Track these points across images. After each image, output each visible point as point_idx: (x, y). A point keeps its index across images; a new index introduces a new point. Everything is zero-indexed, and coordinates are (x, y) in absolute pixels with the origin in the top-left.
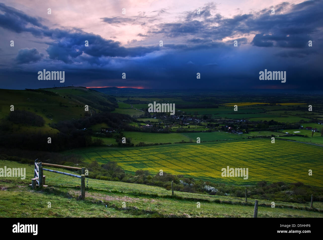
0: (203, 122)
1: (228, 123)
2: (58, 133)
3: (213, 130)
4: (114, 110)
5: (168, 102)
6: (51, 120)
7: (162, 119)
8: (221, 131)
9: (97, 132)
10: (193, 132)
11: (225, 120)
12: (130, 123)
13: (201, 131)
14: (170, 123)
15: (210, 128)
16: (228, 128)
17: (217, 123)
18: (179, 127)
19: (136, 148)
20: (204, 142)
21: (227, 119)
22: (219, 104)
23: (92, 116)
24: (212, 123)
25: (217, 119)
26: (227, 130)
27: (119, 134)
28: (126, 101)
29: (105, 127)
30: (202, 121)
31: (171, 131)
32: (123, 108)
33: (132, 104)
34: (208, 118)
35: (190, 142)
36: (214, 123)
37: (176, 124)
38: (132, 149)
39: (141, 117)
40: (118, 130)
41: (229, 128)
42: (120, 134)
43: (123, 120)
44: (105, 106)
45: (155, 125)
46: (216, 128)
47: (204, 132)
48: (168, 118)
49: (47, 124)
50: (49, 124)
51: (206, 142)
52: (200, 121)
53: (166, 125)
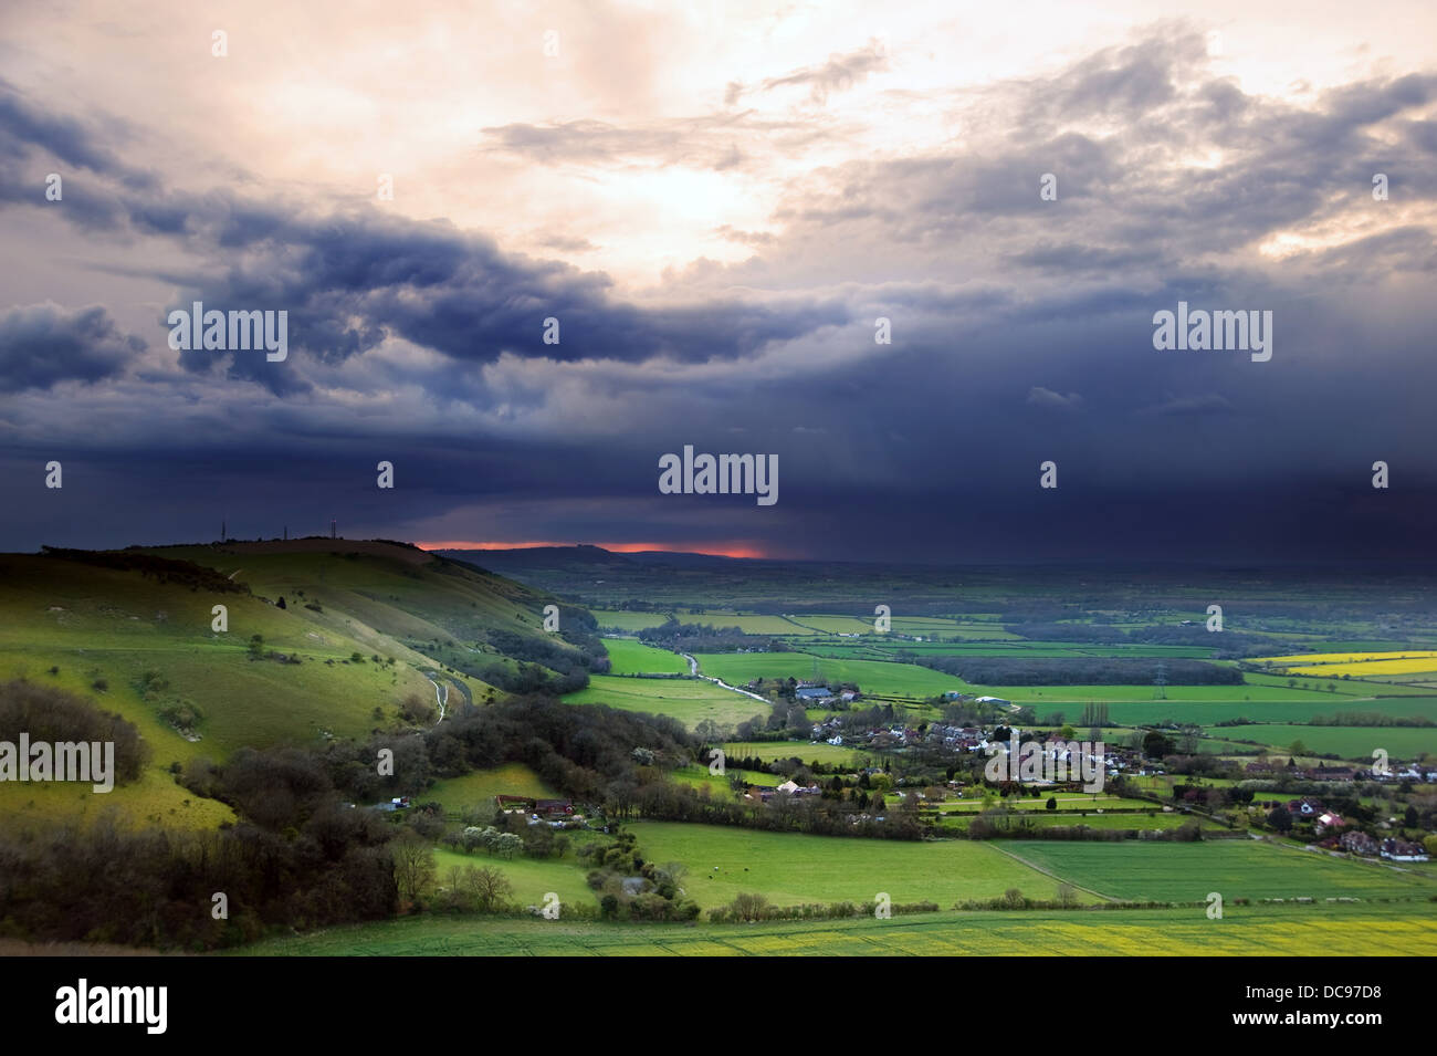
0: (1143, 773)
1: (1317, 783)
2: (225, 826)
3: (1211, 827)
4: (582, 686)
5: (919, 639)
6: (186, 741)
7: (877, 749)
8: (1265, 839)
9: (469, 822)
10: (1077, 835)
11: (1292, 763)
12: (680, 768)
13: (1133, 835)
14: (926, 778)
15: (1189, 813)
16: (1313, 818)
17: (1241, 784)
18: (988, 802)
19: (715, 934)
20: (1152, 906)
21: (1307, 760)
22: (1245, 657)
23: (444, 719)
24: (1205, 782)
25: (1236, 759)
26: (1311, 830)
27: (606, 841)
28: (654, 631)
29: (524, 794)
30: (1136, 766)
31: (936, 824)
32: (640, 677)
33: (692, 650)
34: (1178, 747)
35: (1060, 901)
36: (1219, 784)
37: (968, 783)
38: (686, 941)
39: (750, 734)
40: (604, 811)
41: (1326, 819)
42: (617, 842)
43: (638, 751)
44: (530, 664)
45: (837, 784)
46: (1233, 819)
47: (1150, 837)
48: (916, 745)
49: (162, 768)
50: (175, 769)
51: (1168, 906)
52: (1121, 766)
53: (906, 786)
